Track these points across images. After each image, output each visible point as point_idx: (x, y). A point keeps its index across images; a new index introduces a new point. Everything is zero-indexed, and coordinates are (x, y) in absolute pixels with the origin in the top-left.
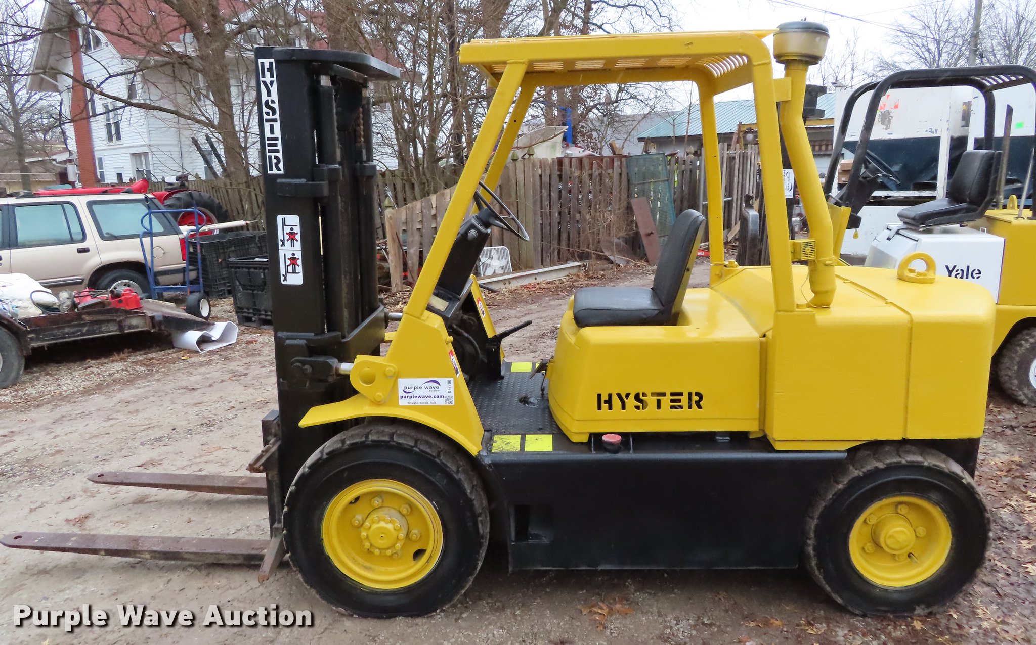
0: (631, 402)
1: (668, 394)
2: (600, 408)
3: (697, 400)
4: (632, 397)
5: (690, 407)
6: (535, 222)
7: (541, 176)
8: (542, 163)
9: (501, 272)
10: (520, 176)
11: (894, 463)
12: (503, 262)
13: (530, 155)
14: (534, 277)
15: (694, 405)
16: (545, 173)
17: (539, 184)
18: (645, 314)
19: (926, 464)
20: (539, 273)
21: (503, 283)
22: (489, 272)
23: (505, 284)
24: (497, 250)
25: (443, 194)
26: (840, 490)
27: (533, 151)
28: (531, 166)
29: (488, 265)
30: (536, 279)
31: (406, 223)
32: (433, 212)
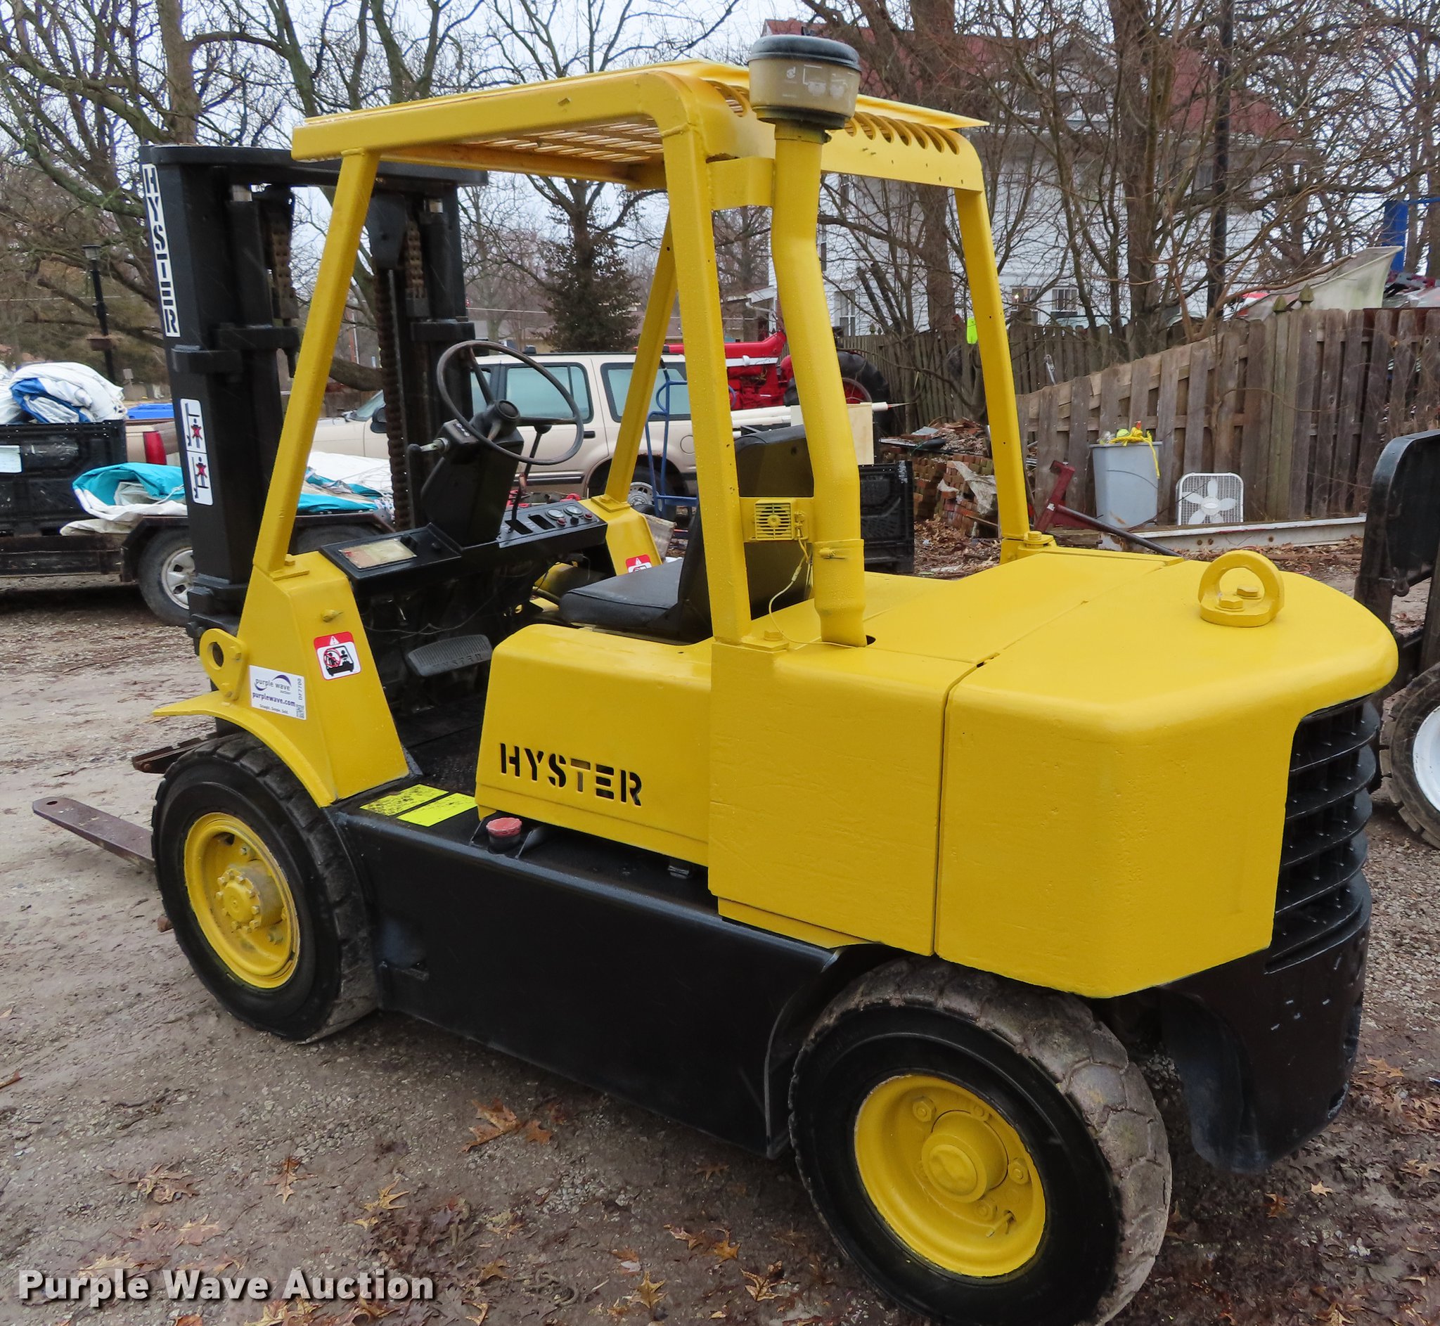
0: (544, 767)
1: (593, 767)
2: (504, 770)
3: (633, 786)
4: (545, 758)
5: (624, 799)
6: (1297, 432)
7: (1321, 344)
8: (1330, 320)
9: (1220, 520)
10: (1282, 343)
11: (919, 1002)
12: (1229, 504)
13: (1303, 303)
14: (1267, 536)
15: (629, 795)
16: (1331, 339)
17: (1315, 358)
18: (644, 614)
19: (981, 1023)
20: (1276, 530)
21: (1196, 540)
22: (1196, 518)
23: (1200, 543)
24: (1220, 480)
25: (1116, 373)
26: (827, 1027)
27: (1310, 295)
28: (1300, 323)
29: (1196, 507)
30: (1271, 540)
31: (1038, 420)
32: (1093, 404)
